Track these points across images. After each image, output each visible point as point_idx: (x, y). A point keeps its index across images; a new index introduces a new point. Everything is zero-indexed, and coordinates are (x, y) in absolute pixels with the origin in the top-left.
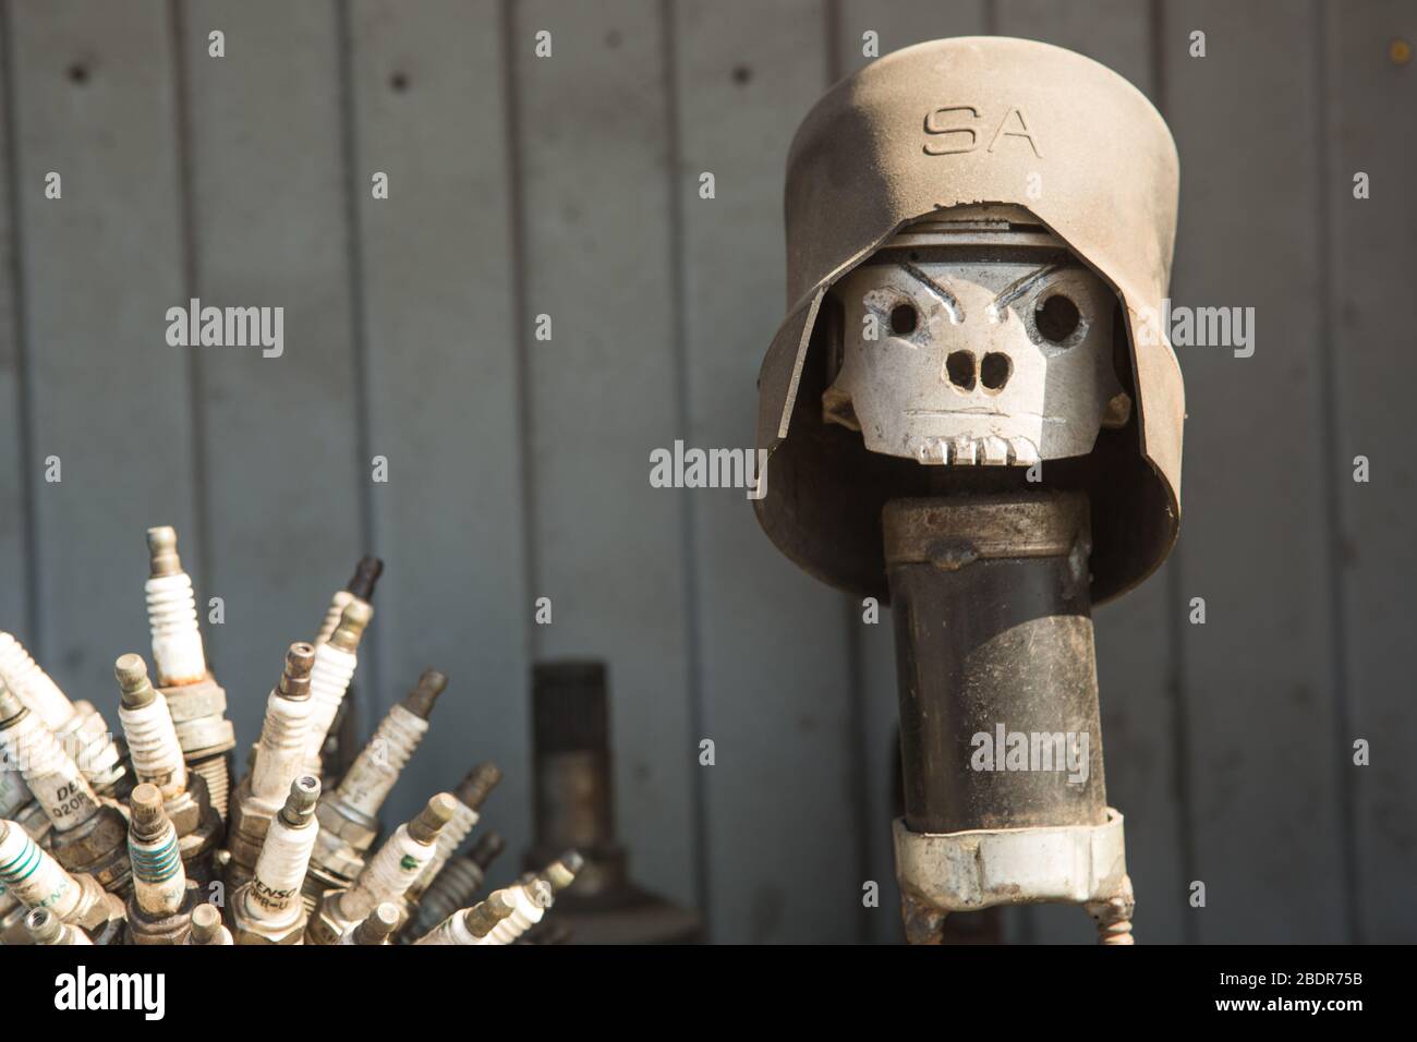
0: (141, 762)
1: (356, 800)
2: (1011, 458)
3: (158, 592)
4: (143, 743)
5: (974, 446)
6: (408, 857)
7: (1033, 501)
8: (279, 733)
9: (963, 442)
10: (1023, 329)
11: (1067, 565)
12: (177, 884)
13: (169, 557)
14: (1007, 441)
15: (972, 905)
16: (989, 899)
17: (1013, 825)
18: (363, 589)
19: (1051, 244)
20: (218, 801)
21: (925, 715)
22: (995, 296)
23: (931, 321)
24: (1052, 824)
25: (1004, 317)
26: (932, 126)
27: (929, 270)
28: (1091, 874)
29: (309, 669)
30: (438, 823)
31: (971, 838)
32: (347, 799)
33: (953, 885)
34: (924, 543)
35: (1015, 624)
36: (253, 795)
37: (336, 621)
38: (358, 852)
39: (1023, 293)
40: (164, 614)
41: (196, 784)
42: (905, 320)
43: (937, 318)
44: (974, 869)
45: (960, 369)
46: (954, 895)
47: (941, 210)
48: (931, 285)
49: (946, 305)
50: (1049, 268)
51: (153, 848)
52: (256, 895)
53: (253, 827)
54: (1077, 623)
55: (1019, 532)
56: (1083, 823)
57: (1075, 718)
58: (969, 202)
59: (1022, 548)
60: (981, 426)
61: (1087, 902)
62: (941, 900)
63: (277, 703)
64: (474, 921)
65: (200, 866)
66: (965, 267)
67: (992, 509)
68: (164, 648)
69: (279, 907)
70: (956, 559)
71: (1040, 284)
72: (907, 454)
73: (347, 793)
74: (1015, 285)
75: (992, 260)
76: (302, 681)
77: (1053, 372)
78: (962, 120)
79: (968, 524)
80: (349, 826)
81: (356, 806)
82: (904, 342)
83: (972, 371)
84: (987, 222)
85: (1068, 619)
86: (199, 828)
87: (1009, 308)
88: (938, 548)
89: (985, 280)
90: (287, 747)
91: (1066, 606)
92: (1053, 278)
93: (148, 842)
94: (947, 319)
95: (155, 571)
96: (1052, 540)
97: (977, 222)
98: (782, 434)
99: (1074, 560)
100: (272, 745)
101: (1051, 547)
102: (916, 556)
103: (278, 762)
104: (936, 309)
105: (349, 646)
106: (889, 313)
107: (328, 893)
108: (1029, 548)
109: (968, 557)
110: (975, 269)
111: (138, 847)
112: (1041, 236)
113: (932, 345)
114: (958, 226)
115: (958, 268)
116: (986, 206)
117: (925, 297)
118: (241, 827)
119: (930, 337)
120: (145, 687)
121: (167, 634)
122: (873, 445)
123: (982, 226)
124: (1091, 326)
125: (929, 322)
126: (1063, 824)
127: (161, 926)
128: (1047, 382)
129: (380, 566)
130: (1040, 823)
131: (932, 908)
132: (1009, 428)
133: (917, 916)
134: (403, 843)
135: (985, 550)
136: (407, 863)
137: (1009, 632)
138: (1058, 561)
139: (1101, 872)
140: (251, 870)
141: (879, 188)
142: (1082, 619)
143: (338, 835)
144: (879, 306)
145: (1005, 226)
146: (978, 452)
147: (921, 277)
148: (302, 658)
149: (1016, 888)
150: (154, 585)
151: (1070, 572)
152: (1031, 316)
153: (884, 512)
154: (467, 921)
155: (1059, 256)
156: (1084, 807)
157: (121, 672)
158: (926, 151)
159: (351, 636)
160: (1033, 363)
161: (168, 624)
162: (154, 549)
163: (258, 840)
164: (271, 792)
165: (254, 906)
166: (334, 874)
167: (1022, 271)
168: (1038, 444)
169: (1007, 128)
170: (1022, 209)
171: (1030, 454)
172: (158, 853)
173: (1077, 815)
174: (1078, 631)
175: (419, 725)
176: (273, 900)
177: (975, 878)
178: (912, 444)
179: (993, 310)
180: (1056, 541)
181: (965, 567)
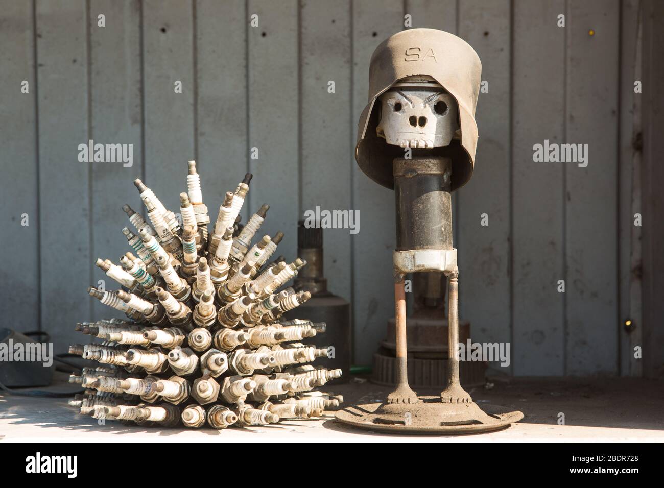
0: (185, 223)
1: (243, 239)
2: (426, 146)
3: (190, 178)
4: (186, 217)
5: (416, 142)
6: (257, 252)
7: (434, 159)
8: (222, 216)
9: (413, 141)
10: (430, 110)
11: (443, 178)
12: (195, 255)
13: (194, 169)
14: (425, 141)
15: (411, 271)
16: (417, 269)
17: (424, 249)
18: (247, 182)
19: (439, 87)
20: (205, 237)
21: (401, 218)
22: (422, 101)
23: (405, 107)
24: (435, 249)
25: (425, 107)
26: (408, 53)
27: (405, 93)
28: (445, 263)
29: (231, 199)
30: (266, 244)
31: (412, 252)
32: (241, 239)
33: (407, 265)
34: (403, 170)
35: (427, 193)
36: (215, 234)
37: (239, 188)
38: (243, 254)
39: (431, 100)
40: (192, 185)
41: (200, 230)
42: (398, 107)
43: (407, 106)
44: (413, 260)
45: (413, 121)
46: (407, 268)
47: (408, 76)
48: (406, 97)
49: (409, 103)
50: (439, 93)
51: (189, 243)
52: (216, 260)
53: (215, 242)
54: (445, 194)
55: (429, 167)
56: (444, 249)
57: (443, 220)
58: (416, 74)
59: (430, 172)
60: (418, 137)
61: (443, 271)
62: (403, 269)
63: (222, 208)
64: (274, 270)
65: (201, 253)
66: (415, 92)
67: (422, 161)
68: (192, 194)
69: (222, 263)
70: (411, 174)
71: (436, 98)
72: (398, 145)
73: (241, 237)
74: (429, 98)
75: (423, 91)
76: (229, 202)
77: (438, 123)
78: (416, 52)
79: (414, 165)
80: (241, 246)
81: (243, 241)
82: (397, 113)
83: (416, 122)
84: (421, 80)
85: (442, 193)
86: (201, 243)
87: (427, 104)
88: (407, 172)
89: (420, 96)
90: (225, 221)
91: (442, 189)
92: (439, 96)
93: (188, 241)
94: (409, 107)
95: (190, 173)
96: (439, 170)
97: (418, 80)
98: (363, 138)
99: (445, 176)
100: (221, 220)
101: (438, 172)
102: (401, 174)
103: (222, 225)
104: (406, 104)
105: (242, 196)
106: (394, 105)
107: (235, 263)
108: (432, 172)
109: (415, 174)
110: (417, 93)
111: (186, 242)
112: (436, 84)
113: (405, 114)
114: (413, 81)
115: (413, 93)
116: (421, 75)
117: (404, 101)
118: (212, 242)
119: (405, 112)
120: (187, 202)
121: (192, 190)
122: (389, 142)
123: (420, 81)
124: (450, 110)
125: (404, 108)
126: (438, 249)
127: (190, 266)
128: (437, 125)
129: (252, 176)
130: (432, 248)
131: (402, 272)
132: (426, 138)
133: (397, 275)
134: (256, 249)
135: (419, 172)
136: (257, 254)
137: (425, 195)
138: (440, 176)
139: (448, 263)
140: (214, 254)
141: (392, 69)
142: (447, 193)
143: (238, 248)
144: (391, 103)
145: (426, 81)
146: (417, 144)
147: (403, 95)
148: (229, 196)
149: (424, 266)
150: (189, 176)
151: (444, 180)
152: (433, 107)
153: (394, 162)
154: (272, 270)
155: (441, 90)
156: (445, 246)
157: (181, 197)
158: (405, 60)
159: (243, 193)
160: (433, 119)
161: (193, 187)
162: (189, 166)
163: (216, 247)
164: (220, 233)
165: (215, 263)
166: (236, 259)
167: (432, 94)
168: (434, 142)
169: (428, 54)
170: (430, 77)
171: (431, 145)
172: (191, 245)
173: (443, 247)
174: (445, 196)
175: (261, 219)
176: (220, 261)
177: (413, 263)
178: (399, 141)
179: (422, 105)
180: (440, 171)
181: (413, 177)
